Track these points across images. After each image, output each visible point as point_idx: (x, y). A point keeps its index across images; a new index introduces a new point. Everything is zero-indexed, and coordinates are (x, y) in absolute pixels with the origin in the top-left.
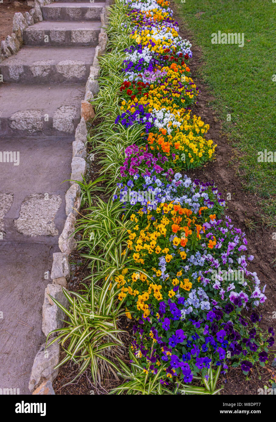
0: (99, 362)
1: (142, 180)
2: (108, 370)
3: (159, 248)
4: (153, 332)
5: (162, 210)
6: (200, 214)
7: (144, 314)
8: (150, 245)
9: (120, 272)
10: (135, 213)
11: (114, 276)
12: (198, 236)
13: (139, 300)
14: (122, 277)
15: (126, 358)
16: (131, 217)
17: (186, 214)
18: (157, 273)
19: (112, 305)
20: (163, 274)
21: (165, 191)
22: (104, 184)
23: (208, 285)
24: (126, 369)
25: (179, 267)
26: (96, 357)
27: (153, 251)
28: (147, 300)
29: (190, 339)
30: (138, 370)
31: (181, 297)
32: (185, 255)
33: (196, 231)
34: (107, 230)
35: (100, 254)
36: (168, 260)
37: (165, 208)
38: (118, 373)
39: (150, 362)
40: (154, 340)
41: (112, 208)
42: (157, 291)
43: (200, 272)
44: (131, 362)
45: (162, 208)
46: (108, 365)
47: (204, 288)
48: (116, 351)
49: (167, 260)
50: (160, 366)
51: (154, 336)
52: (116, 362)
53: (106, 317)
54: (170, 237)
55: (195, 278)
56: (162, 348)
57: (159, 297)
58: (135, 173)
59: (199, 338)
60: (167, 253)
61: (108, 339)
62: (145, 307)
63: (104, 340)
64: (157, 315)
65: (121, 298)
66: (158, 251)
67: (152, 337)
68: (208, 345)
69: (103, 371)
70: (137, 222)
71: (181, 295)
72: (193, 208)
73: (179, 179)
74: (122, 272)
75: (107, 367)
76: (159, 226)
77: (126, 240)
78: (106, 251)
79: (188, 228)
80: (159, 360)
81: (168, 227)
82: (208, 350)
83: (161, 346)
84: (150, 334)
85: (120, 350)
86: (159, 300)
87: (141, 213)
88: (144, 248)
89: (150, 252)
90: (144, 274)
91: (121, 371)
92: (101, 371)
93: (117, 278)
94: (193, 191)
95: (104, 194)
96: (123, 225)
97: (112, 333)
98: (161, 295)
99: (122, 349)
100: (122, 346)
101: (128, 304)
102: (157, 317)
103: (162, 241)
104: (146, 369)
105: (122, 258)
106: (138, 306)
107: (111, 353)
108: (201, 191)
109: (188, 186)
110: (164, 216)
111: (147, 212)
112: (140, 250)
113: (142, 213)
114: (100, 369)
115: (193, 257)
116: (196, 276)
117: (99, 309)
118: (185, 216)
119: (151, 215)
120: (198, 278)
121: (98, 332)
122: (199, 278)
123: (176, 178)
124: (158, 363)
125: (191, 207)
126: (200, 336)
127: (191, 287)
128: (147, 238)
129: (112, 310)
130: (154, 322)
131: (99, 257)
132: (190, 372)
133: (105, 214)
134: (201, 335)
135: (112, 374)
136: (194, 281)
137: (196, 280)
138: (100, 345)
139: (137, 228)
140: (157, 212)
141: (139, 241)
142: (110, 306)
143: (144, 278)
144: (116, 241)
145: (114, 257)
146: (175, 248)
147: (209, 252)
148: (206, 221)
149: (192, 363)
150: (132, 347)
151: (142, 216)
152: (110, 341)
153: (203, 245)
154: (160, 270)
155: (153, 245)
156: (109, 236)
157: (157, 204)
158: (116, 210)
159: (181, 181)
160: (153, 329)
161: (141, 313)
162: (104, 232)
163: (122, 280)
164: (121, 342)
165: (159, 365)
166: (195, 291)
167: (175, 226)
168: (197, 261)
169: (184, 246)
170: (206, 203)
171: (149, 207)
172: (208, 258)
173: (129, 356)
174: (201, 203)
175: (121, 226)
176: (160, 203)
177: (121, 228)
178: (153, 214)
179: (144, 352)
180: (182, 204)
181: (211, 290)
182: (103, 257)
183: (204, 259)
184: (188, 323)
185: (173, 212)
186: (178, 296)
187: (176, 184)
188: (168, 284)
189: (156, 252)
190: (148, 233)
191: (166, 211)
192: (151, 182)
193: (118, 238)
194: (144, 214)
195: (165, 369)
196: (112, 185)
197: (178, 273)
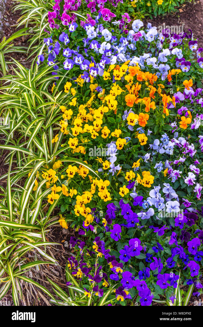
0: (24, 286)
1: (81, 33)
2: (38, 297)
3: (106, 130)
4: (97, 244)
5: (112, 76)
6: (170, 80)
7: (86, 222)
8: (93, 125)
9: (51, 166)
10: (71, 82)
11: (41, 171)
12: (165, 111)
13: (78, 202)
14: (52, 172)
15: (62, 282)
16: (65, 87)
17: (148, 81)
18: (104, 164)
19: (40, 211)
20: (112, 166)
21: (117, 48)
22: (26, 42)
23: (178, 180)
24: (61, 294)
25: (136, 156)
26: (19, 280)
27: (98, 135)
28: (89, 201)
29: (151, 251)
30: (78, 294)
31: (138, 197)
32: (146, 139)
33: (162, 105)
34: (30, 107)
35: (20, 143)
36: (120, 146)
37: (116, 73)
38: (51, 300)
39: (94, 283)
40: (100, 254)
41: (36, 76)
42: (103, 188)
43: (167, 162)
44: (68, 285)
45: (112, 72)
46: (36, 290)
47: (172, 185)
48: (48, 272)
49: (118, 147)
50: (108, 287)
51: (99, 248)
52: (48, 287)
53: (31, 227)
54: (123, 113)
55: (159, 170)
56: (110, 263)
57: (106, 197)
58: (70, 21)
59: (162, 249)
60: (118, 136)
61: (35, 256)
62: (87, 211)
63: (30, 258)
64: (103, 222)
65: (52, 200)
66: (105, 135)
67: (96, 251)
68: (175, 259)
69: (31, 298)
70: (74, 94)
71: (139, 194)
72: (160, 72)
73: (140, 30)
74: (54, 166)
75: (36, 293)
76: (107, 98)
77: (59, 121)
78: (28, 138)
79: (149, 99)
80: (107, 280)
81: (121, 99)
82: (175, 266)
83: (109, 261)
84: (94, 247)
85: (53, 270)
86: (105, 200)
87: (80, 81)
88: (85, 130)
89: (94, 136)
90: (84, 167)
91: (55, 297)
92: (28, 298)
93: (46, 174)
94: (161, 46)
95: (26, 57)
96: (53, 100)
97: (39, 247)
98: (108, 194)
99: (56, 270)
100: (56, 265)
101: (63, 210)
102: (104, 224)
103: (111, 120)
104: (88, 292)
105: (54, 147)
106: (76, 210)
107: (40, 275)
108: (171, 47)
109: (153, 39)
110: (115, 84)
111: (90, 80)
112: (78, 134)
113: (82, 81)
114: (25, 295)
115: (157, 142)
116: (161, 168)
117: (20, 216)
118: (147, 83)
119: (96, 85)
120: (163, 170)
121: (20, 247)
122: (166, 171)
123: (134, 27)
124: (105, 284)
125: (156, 71)
126: (164, 248)
127: (152, 182)
128: (89, 116)
129: (39, 217)
130: (100, 232)
131: (20, 146)
132: (149, 293)
133: (27, 84)
134: (166, 246)
135: (43, 301)
136: (158, 175)
137: (161, 174)
138: (24, 265)
139: (74, 102)
140: (105, 79)
141: (78, 121)
142: (36, 212)
143: (85, 173)
144: (45, 124)
145: (42, 145)
146: (131, 129)
147: (182, 135)
148: (178, 90)
149: (152, 281)
150: (69, 265)
151: (82, 86)
152: (38, 259)
153: (172, 125)
154: (109, 161)
155: (97, 126)
156: (33, 115)
157: (104, 67)
158: (43, 78)
159: (142, 32)
160: (98, 240)
161: (81, 220)
162: (26, 111)
163: (53, 177)
164: (54, 260)
165: (106, 286)
166: (159, 187)
167: (130, 98)
168: (164, 148)
169: (144, 126)
170: (178, 64)
171: (92, 71)
172: (180, 144)
173: (66, 279)
174: (172, 65)
175: (50, 101)
176: (109, 65)
177: (50, 104)
178: (99, 83)
179: (85, 271)
180: (142, 66)
181: (184, 187)
182: (25, 147)
183: (174, 144)
184: (148, 231)
185: (127, 78)
186: (134, 195)
187: (134, 36)
188: (120, 180)
189: (103, 136)
190: (91, 109)
191: (118, 77)
192: (95, 34)
193: (47, 119)
194: (85, 83)
195: (114, 291)
196: (37, 43)
197: (135, 164)
